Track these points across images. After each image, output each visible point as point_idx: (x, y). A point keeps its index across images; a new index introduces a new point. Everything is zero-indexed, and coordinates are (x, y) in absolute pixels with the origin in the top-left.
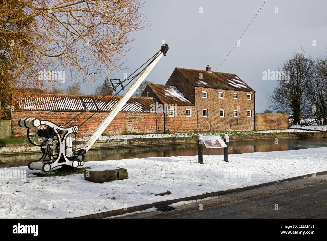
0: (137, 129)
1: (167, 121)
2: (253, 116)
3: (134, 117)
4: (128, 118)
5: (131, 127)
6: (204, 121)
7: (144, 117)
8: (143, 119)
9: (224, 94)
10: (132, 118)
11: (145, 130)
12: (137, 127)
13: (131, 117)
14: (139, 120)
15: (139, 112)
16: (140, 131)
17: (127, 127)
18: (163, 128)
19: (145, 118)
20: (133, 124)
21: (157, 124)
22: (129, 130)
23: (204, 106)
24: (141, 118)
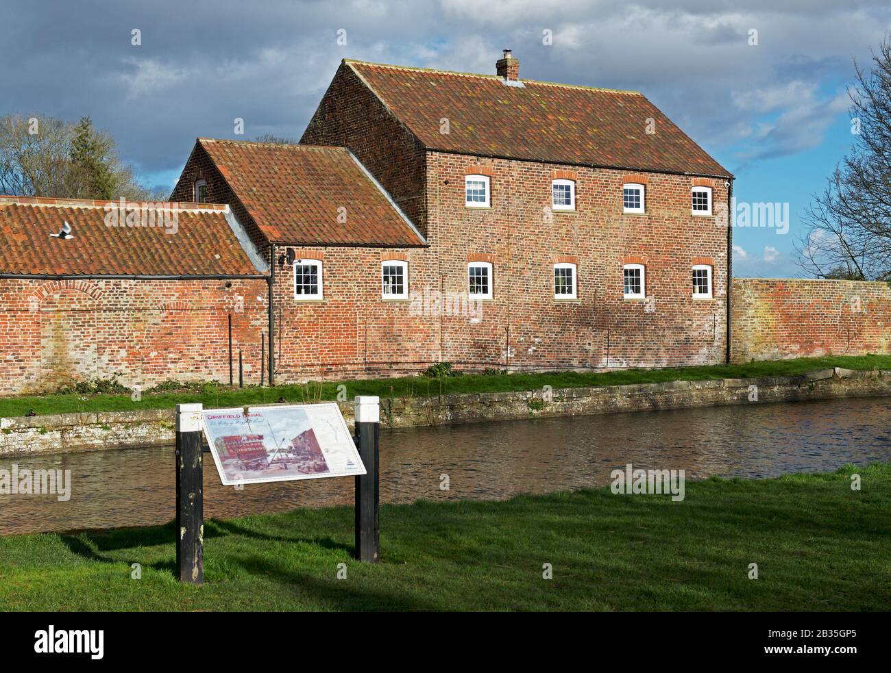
0: (125, 364)
1: (284, 323)
2: (722, 292)
3: (105, 302)
4: (73, 306)
5: (90, 353)
7: (164, 300)
8: (157, 312)
9: (576, 188)
10: (99, 310)
11: (170, 365)
12: (123, 353)
13: (90, 302)
14: (138, 320)
15: (134, 279)
16: (139, 372)
17: (73, 355)
18: (266, 358)
19: (164, 308)
20: (100, 337)
21: (230, 336)
22: (80, 368)
23: (475, 246)
24: (145, 309)
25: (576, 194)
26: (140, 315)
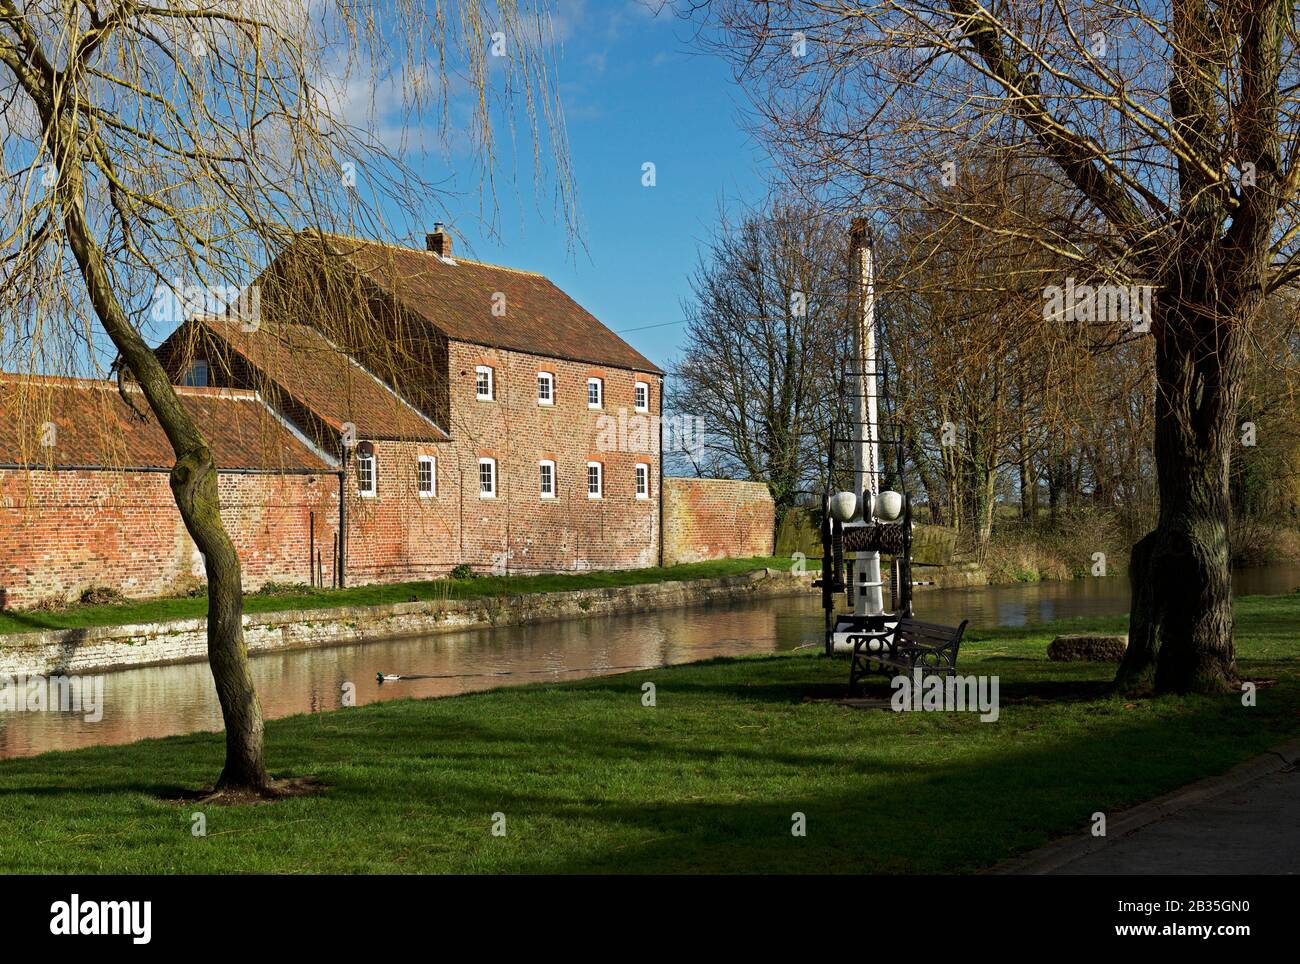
1: (351, 522)
2: (656, 492)
6: (485, 519)
7: (263, 496)
8: (258, 509)
9: (554, 381)
11: (268, 567)
14: (244, 518)
15: (242, 474)
18: (337, 559)
19: (264, 505)
21: (312, 535)
23: (484, 442)
24: (250, 506)
25: (554, 387)
26: (245, 512)
